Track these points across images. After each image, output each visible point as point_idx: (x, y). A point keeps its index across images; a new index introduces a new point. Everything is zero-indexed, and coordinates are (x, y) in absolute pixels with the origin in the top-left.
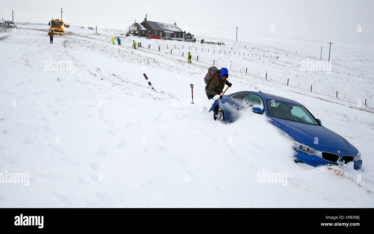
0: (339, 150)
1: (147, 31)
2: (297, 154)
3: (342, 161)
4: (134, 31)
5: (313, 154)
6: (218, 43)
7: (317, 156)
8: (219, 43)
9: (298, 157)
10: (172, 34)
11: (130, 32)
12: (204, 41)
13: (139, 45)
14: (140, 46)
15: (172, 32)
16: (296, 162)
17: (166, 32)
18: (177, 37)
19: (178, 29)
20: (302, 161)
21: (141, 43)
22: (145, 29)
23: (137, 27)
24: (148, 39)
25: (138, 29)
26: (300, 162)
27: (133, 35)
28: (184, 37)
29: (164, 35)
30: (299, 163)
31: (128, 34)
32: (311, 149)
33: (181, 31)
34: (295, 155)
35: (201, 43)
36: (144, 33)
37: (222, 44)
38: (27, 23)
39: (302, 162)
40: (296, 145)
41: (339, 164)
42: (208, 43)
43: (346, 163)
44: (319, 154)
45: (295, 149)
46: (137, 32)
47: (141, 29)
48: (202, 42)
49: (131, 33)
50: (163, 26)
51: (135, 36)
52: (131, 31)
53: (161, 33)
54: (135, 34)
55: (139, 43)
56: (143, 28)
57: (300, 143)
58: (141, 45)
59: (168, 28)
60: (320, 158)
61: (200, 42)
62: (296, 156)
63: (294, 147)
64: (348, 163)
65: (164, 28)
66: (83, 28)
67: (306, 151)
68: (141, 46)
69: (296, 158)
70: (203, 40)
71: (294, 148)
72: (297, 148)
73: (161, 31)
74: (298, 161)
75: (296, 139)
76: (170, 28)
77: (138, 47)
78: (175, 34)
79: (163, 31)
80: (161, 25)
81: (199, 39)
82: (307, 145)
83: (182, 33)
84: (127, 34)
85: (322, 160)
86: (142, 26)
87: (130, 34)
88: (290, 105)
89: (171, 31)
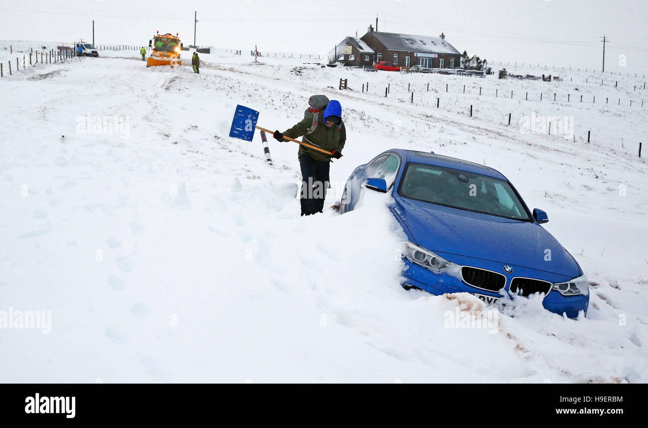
0: (510, 265)
1: (375, 54)
2: (406, 269)
3: (514, 290)
4: (347, 56)
5: (443, 270)
6: (543, 76)
7: (452, 275)
8: (547, 76)
9: (408, 278)
10: (433, 59)
11: (336, 59)
12: (506, 72)
13: (343, 85)
14: (345, 87)
15: (433, 56)
16: (407, 288)
17: (419, 55)
18: (447, 65)
19: (448, 47)
20: (417, 285)
21: (346, 80)
22: (371, 51)
23: (351, 47)
24: (368, 70)
25: (355, 51)
26: (415, 288)
27: (343, 65)
28: (462, 66)
29: (415, 61)
30: (412, 290)
31: (332, 62)
32: (441, 260)
33: (457, 51)
34: (403, 271)
35: (500, 78)
36: (367, 60)
37: (555, 78)
38: (122, 48)
39: (419, 289)
40: (408, 251)
41: (503, 296)
42: (517, 76)
43: (526, 294)
44: (456, 270)
45: (405, 259)
46: (353, 59)
47: (361, 51)
48: (502, 75)
49: (340, 61)
50: (413, 41)
51: (348, 67)
52: (339, 56)
53: (407, 57)
54: (347, 63)
55: (341, 79)
56: (367, 49)
57: (418, 246)
58: (346, 85)
59: (423, 46)
60: (458, 280)
61: (497, 75)
62: (405, 274)
63: (406, 254)
64: (531, 296)
65: (415, 46)
66: (239, 53)
67: (428, 264)
68: (348, 85)
69: (404, 279)
70: (504, 72)
71: (404, 257)
72: (411, 256)
73: (406, 54)
74: (409, 285)
75: (412, 239)
76: (429, 47)
77: (340, 89)
78: (441, 60)
79: (411, 55)
80: (407, 40)
81: (496, 70)
82: (432, 251)
83: (457, 56)
84: (330, 62)
85: (463, 285)
86: (362, 44)
87: (337, 63)
88: (464, 175)
89: (431, 53)
